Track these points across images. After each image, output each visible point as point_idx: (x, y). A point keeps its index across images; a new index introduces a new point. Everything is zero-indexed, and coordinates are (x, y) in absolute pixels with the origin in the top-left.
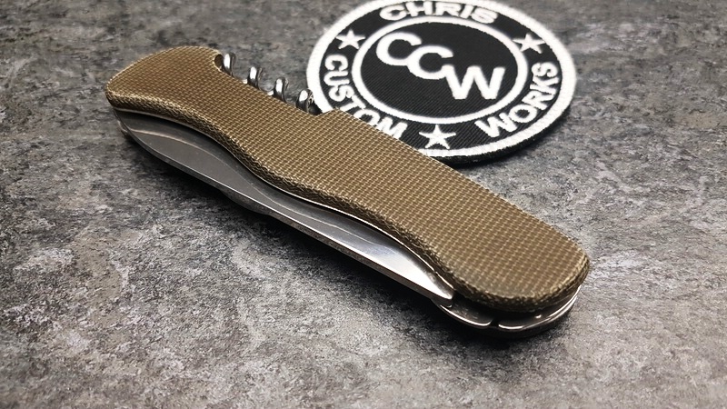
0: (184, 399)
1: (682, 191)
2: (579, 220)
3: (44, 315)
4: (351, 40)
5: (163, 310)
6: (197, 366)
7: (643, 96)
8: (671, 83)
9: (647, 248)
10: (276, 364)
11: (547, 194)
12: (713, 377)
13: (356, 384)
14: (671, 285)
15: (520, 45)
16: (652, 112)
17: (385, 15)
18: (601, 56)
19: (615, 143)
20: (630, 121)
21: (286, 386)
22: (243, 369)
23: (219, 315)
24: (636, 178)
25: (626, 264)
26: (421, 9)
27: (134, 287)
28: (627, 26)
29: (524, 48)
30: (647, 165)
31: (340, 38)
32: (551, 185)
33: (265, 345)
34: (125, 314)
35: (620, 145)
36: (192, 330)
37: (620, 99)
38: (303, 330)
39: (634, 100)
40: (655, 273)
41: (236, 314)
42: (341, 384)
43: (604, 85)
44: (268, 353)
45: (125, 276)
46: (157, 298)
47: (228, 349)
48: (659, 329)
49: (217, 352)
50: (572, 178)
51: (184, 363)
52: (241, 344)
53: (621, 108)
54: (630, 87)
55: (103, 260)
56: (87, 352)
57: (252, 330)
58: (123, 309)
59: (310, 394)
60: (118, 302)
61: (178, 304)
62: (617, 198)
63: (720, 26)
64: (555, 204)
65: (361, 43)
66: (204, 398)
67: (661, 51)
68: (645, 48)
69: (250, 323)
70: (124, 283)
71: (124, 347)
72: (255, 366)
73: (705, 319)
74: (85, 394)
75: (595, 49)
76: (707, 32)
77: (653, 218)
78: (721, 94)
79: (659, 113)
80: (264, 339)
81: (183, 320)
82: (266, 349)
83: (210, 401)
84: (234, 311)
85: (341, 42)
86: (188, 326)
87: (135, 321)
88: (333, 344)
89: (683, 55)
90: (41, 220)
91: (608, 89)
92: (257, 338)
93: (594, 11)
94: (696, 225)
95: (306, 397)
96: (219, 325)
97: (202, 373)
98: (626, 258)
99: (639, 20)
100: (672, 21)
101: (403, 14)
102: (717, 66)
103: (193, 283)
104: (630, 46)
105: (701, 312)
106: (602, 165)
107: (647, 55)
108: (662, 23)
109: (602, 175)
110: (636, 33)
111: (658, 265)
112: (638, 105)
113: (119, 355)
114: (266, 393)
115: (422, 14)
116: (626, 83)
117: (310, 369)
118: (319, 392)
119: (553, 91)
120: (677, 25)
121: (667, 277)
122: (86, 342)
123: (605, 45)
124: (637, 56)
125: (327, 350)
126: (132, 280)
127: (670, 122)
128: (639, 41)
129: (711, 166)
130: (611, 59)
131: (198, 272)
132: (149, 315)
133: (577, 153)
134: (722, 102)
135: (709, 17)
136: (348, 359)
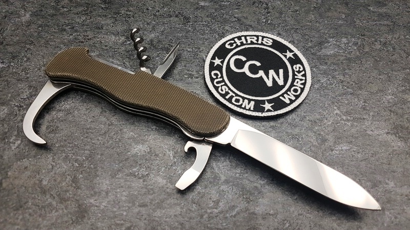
0: (204, 199)
1: (364, 119)
2: (328, 131)
3: (146, 172)
6: (206, 188)
7: (350, 76)
8: (361, 69)
9: (351, 142)
10: (231, 187)
11: (317, 121)
12: (372, 188)
13: (259, 193)
14: (359, 156)
16: (354, 84)
18: (335, 55)
19: (340, 98)
20: (345, 88)
21: (236, 194)
22: (221, 188)
24: (348, 113)
25: (344, 148)
27: (175, 159)
28: (344, 40)
30: (352, 108)
32: (318, 117)
33: (226, 180)
35: (342, 98)
37: (342, 78)
38: (238, 175)
39: (347, 79)
40: (354, 151)
41: (214, 169)
42: (254, 193)
43: (335, 70)
45: (171, 155)
47: (214, 181)
48: (355, 172)
49: (210, 182)
50: (325, 113)
52: (218, 180)
53: (342, 82)
54: (346, 71)
55: (161, 149)
56: (166, 185)
57: (220, 175)
58: (174, 168)
59: (245, 197)
60: (171, 165)
62: (341, 122)
63: (382, 40)
64: (320, 124)
66: (210, 199)
67: (358, 53)
68: (352, 52)
69: (219, 172)
70: (172, 158)
72: (223, 187)
73: (370, 168)
74: (170, 199)
75: (332, 52)
76: (376, 43)
77: (353, 130)
78: (380, 75)
79: (356, 84)
80: (225, 178)
82: (227, 182)
88: (249, 180)
89: (366, 55)
90: (131, 133)
91: (337, 73)
92: (223, 178)
93: (332, 31)
94: (368, 132)
95: (243, 198)
97: (208, 189)
98: (345, 146)
99: (349, 37)
100: (363, 37)
102: (379, 61)
104: (346, 51)
105: (369, 165)
106: (335, 108)
107: (352, 56)
108: (359, 38)
109: (335, 112)
110: (348, 43)
111: (355, 148)
112: (349, 80)
114: (230, 196)
116: (344, 70)
117: (243, 188)
118: (247, 196)
120: (364, 40)
121: (358, 153)
122: (165, 181)
123: (336, 50)
124: (348, 56)
125: (247, 182)
126: (174, 157)
127: (360, 89)
128: (349, 48)
129: (374, 108)
130: (339, 57)
133: (326, 103)
134: (380, 78)
135: (377, 35)
136: (255, 184)
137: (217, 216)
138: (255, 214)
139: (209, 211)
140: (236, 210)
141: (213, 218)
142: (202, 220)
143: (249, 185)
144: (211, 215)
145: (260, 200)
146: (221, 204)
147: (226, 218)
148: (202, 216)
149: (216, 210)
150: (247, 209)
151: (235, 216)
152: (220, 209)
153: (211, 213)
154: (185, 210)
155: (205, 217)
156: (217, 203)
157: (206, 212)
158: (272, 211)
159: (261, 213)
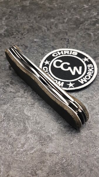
0: (16, 142)
2: (96, 103)
4: (47, 62)
5: (11, 123)
6: (18, 135)
10: (34, 135)
11: (90, 98)
13: (50, 140)
15: (84, 60)
17: (53, 55)
21: (36, 140)
22: (27, 136)
23: (22, 124)
26: (61, 53)
27: (5, 118)
29: (85, 61)
31: (45, 62)
32: (91, 95)
33: (31, 131)
34: (3, 124)
36: (17, 128)
38: (39, 128)
41: (25, 124)
42: (47, 140)
44: (32, 133)
45: (3, 115)
46: (9, 120)
47: (24, 132)
49: (22, 132)
50: (95, 93)
51: (16, 135)
52: (27, 131)
57: (29, 128)
58: (3, 123)
59: (41, 142)
60: (1, 121)
61: (14, 122)
64: (91, 100)
65: (49, 63)
66: (20, 142)
69: (28, 126)
70: (3, 117)
71: (3, 131)
72: (30, 135)
80: (31, 130)
81: (15, 125)
82: (32, 132)
83: (21, 143)
84: (25, 123)
85: (45, 63)
86: (16, 127)
87: (5, 126)
88: (45, 131)
92: (30, 130)
96: (22, 127)
97: (19, 136)
101: (57, 55)
103: (17, 117)
113: (3, 133)
114: (32, 141)
115: (61, 54)
117: (41, 136)
118: (42, 141)
119: (93, 71)
125: (44, 132)
126: (4, 117)
131: (17, 115)
132: (8, 124)
136: (48, 134)
137: (22, 153)
138: (45, 153)
139: (18, 150)
140: (34, 150)
141: (19, 154)
142: (13, 155)
143: (45, 134)
144: (18, 152)
145: (50, 144)
146: (25, 146)
147: (27, 154)
148: (13, 152)
149: (22, 149)
150: (41, 150)
151: (32, 154)
152: (24, 149)
153: (18, 151)
154: (3, 148)
155: (14, 153)
156: (23, 145)
157: (16, 150)
158: (56, 152)
159: (49, 152)
